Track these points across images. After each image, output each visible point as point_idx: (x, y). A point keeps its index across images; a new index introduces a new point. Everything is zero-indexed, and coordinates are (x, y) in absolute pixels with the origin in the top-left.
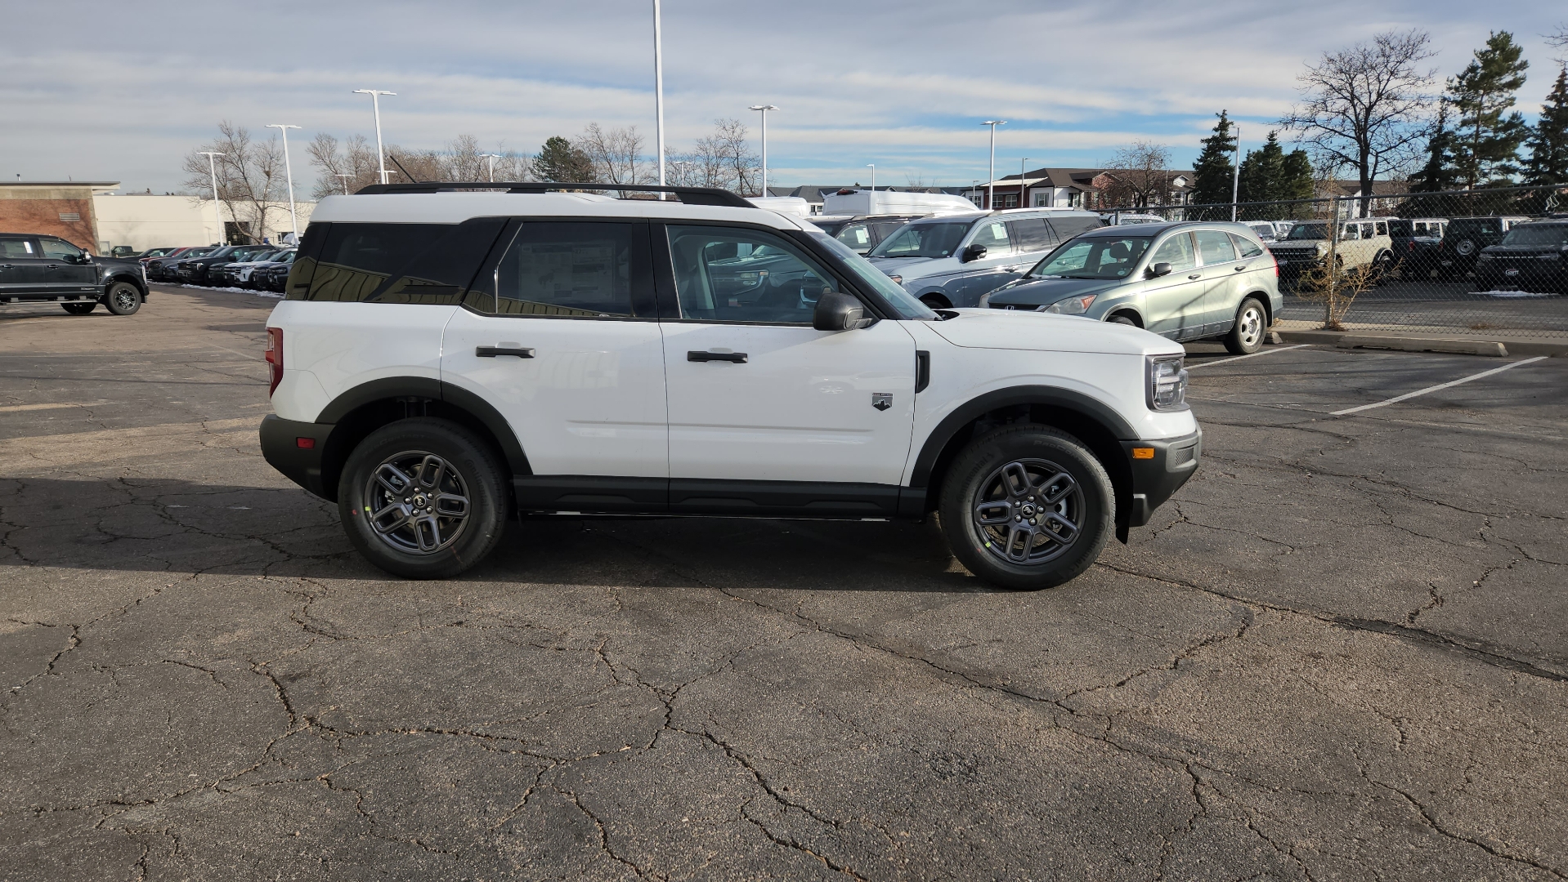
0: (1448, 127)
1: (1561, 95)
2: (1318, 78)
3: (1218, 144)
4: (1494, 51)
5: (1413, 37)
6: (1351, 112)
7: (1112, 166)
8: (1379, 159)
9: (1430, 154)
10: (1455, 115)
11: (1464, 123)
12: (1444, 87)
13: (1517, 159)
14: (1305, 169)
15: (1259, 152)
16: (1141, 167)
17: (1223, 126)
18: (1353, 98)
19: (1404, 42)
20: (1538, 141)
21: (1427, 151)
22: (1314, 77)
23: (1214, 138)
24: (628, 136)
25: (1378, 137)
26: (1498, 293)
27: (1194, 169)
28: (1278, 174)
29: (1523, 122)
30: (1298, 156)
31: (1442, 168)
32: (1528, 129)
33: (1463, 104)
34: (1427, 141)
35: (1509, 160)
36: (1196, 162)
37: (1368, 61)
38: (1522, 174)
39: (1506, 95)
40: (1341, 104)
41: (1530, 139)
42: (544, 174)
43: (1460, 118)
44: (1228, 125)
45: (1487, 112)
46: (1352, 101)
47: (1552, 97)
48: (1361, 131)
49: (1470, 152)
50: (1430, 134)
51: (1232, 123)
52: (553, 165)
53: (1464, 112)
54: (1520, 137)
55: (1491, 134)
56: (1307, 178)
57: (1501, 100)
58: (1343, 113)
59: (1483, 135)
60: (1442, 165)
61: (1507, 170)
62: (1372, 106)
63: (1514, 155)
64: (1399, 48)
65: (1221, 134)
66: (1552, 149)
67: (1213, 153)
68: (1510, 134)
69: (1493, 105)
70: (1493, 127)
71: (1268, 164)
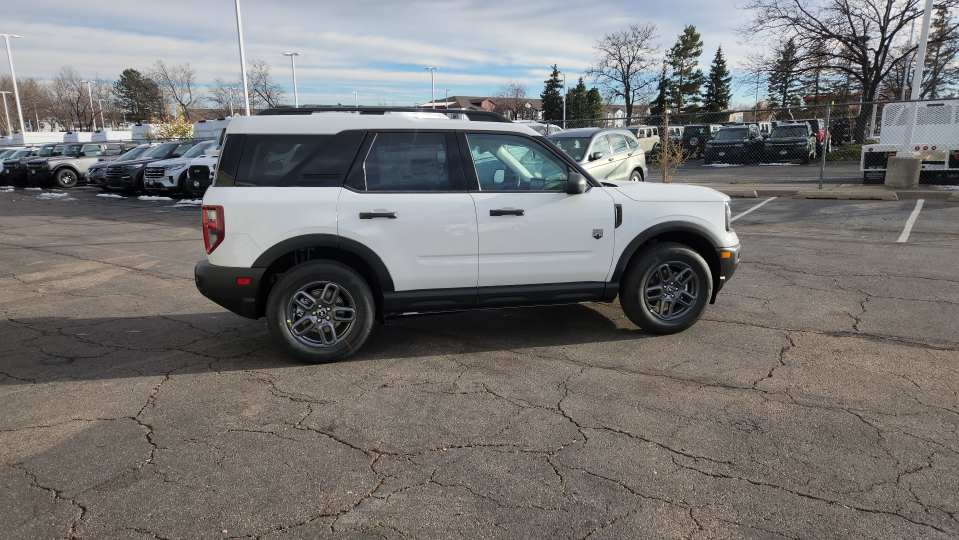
0: (667, 76)
1: (719, 60)
2: (603, 47)
3: (553, 84)
4: (687, 35)
5: (649, 27)
6: (620, 67)
8: (635, 93)
9: (659, 91)
10: (670, 70)
11: (675, 74)
12: (665, 55)
13: (700, 94)
14: (598, 99)
15: (574, 89)
16: (513, 97)
17: (555, 73)
18: (621, 59)
19: (644, 29)
20: (709, 85)
21: (658, 89)
22: (601, 47)
23: (551, 81)
24: (185, 69)
25: (634, 81)
26: (715, 165)
27: (541, 98)
28: (585, 101)
29: (702, 74)
30: (594, 91)
32: (704, 78)
33: (674, 64)
34: (657, 83)
35: (696, 95)
36: (542, 94)
37: (627, 39)
38: (703, 102)
39: (694, 60)
40: (615, 63)
41: (706, 83)
42: (122, 95)
43: (673, 71)
44: (558, 73)
45: (685, 68)
46: (620, 61)
47: (715, 61)
48: (626, 79)
49: (678, 90)
50: (659, 80)
51: (560, 72)
52: (129, 88)
53: (674, 68)
54: (701, 82)
55: (687, 81)
56: (599, 104)
57: (691, 62)
58: (616, 67)
59: (684, 81)
60: (665, 97)
61: (695, 100)
62: (630, 64)
63: (699, 92)
64: (642, 32)
65: (554, 78)
66: (716, 88)
67: (551, 89)
68: (696, 81)
69: (688, 65)
70: (688, 76)
71: (579, 96)
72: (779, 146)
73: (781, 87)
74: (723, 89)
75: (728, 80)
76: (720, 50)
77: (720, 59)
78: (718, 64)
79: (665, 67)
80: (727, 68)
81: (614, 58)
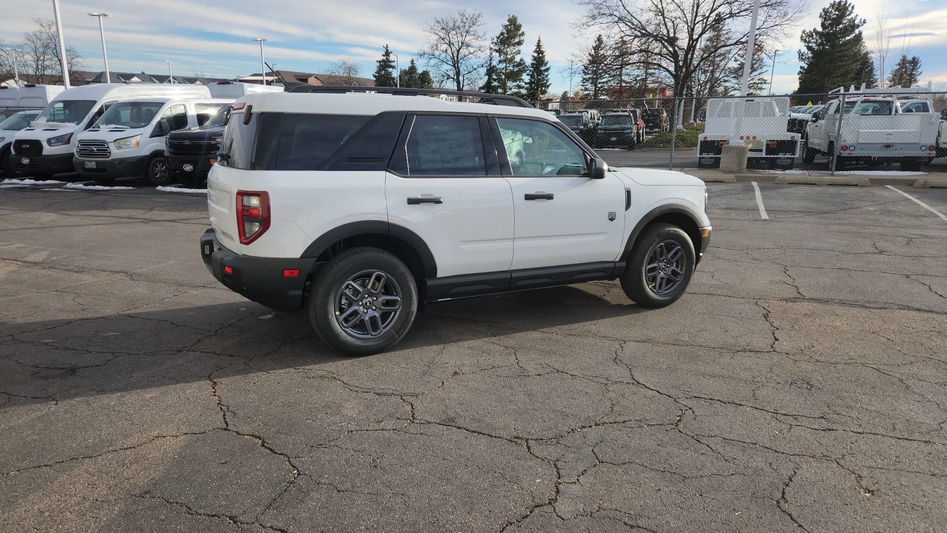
0: (494, 63)
1: (539, 51)
2: (434, 31)
3: (385, 64)
4: (511, 25)
6: (449, 51)
7: (328, 73)
8: (465, 78)
9: (487, 77)
10: (496, 57)
11: (500, 62)
12: (490, 42)
13: (523, 82)
14: (429, 81)
15: (405, 70)
16: (345, 75)
17: (387, 53)
18: (450, 44)
19: (471, 16)
21: (486, 75)
22: (431, 30)
23: (383, 61)
25: (464, 66)
27: (375, 79)
28: (417, 83)
29: (525, 63)
30: (425, 74)
31: (492, 85)
32: (526, 66)
33: (499, 51)
34: (485, 70)
35: (520, 82)
36: (375, 74)
37: (456, 24)
38: (525, 89)
39: (517, 49)
40: (445, 47)
41: (528, 72)
43: (498, 58)
44: (389, 54)
46: (450, 45)
47: (536, 51)
48: (456, 64)
49: (503, 77)
51: (392, 52)
53: (500, 56)
54: (523, 71)
55: (512, 68)
56: (431, 86)
57: (515, 51)
58: (446, 51)
59: (508, 68)
60: (493, 83)
61: (519, 87)
62: (459, 49)
63: (522, 79)
64: (469, 19)
65: (386, 58)
66: (537, 77)
67: (384, 69)
68: (519, 69)
69: (512, 53)
70: (512, 65)
71: (412, 77)
72: (609, 133)
73: (592, 78)
74: (543, 78)
75: (547, 70)
76: (539, 41)
77: (540, 49)
78: (539, 54)
79: (491, 54)
80: (547, 59)
81: (444, 42)
